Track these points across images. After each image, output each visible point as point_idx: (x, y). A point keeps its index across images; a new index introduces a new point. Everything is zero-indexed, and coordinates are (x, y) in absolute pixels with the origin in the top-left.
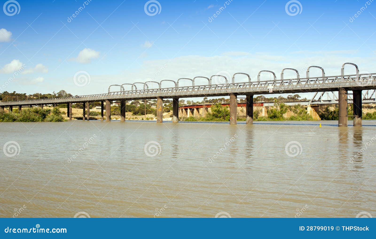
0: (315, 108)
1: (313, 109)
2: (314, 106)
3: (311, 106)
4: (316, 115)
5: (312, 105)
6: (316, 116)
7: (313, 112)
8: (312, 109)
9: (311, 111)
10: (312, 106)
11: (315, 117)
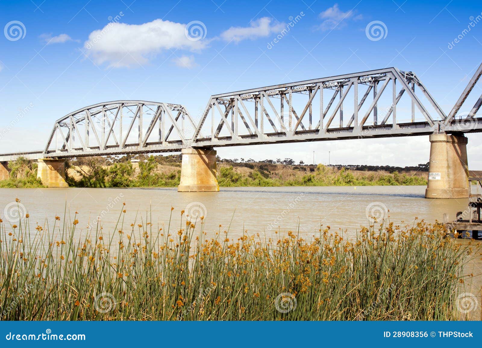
0: (55, 164)
1: (50, 166)
2: (51, 161)
3: (44, 160)
4: (57, 177)
5: (47, 158)
6: (56, 180)
7: (49, 171)
8: (48, 167)
9: (44, 170)
10: (46, 161)
11: (54, 181)
